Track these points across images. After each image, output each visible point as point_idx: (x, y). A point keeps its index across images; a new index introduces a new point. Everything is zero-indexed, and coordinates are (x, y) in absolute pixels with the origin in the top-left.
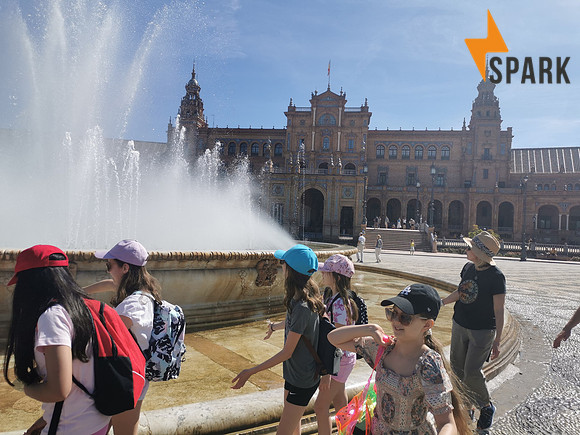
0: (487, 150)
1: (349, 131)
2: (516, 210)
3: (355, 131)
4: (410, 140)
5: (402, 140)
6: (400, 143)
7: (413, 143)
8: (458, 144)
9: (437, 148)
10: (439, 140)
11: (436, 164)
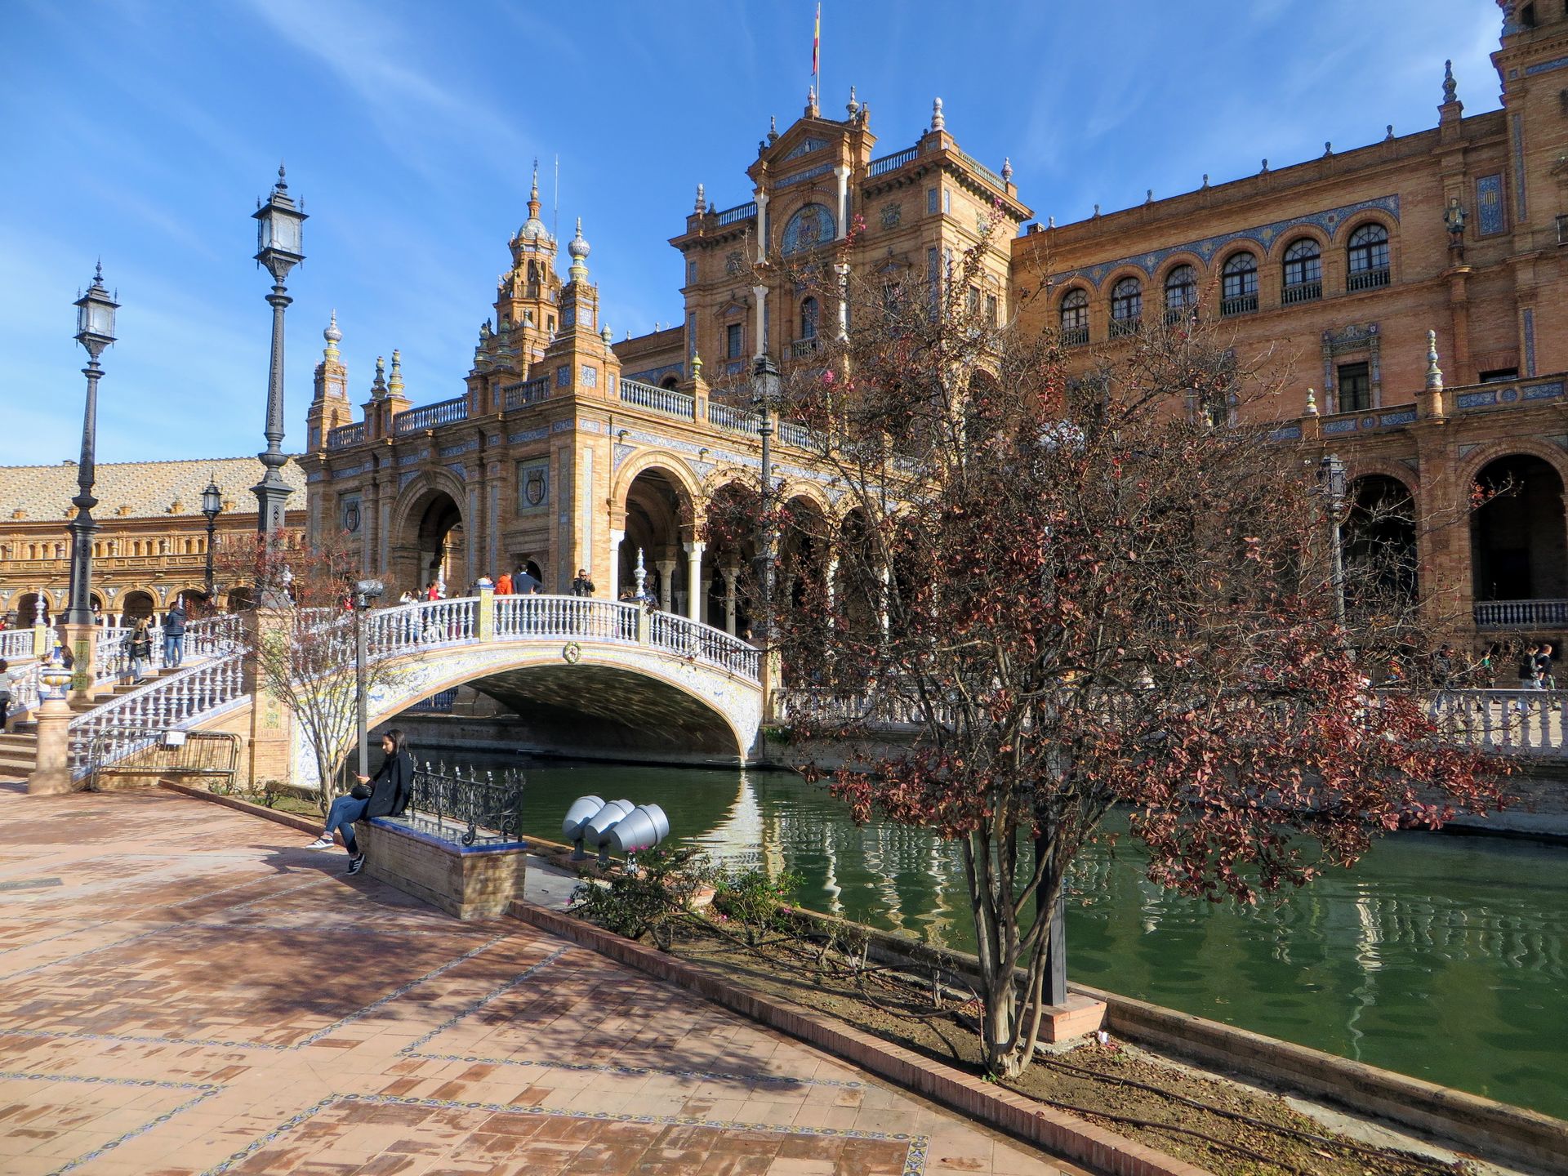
1: (879, 253)
3: (903, 245)
4: (1193, 235)
5: (1156, 244)
6: (1150, 261)
7: (1206, 248)
8: (1427, 200)
9: (1323, 238)
10: (1327, 202)
11: (1321, 320)
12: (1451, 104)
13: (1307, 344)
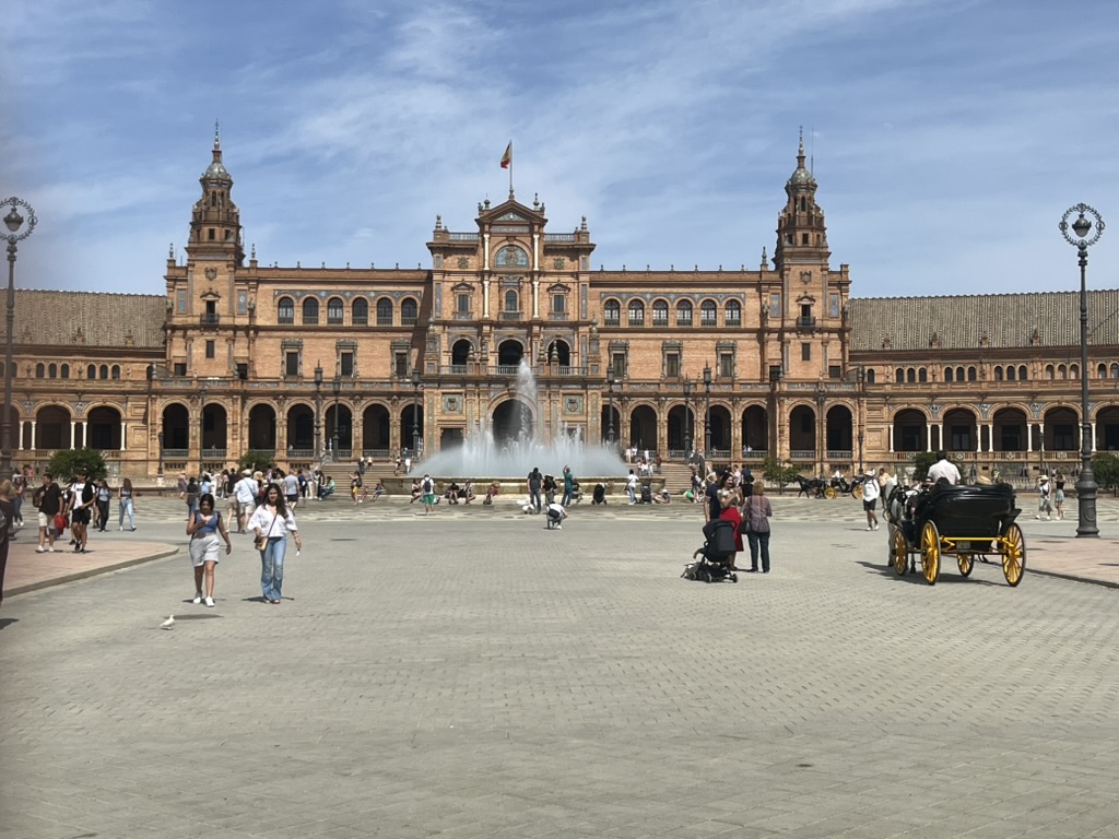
0: (806, 310)
1: (554, 279)
2: (855, 418)
3: (565, 279)
4: (667, 290)
5: (651, 290)
6: (648, 296)
7: (672, 297)
8: (755, 297)
9: (718, 304)
10: (720, 290)
11: (716, 336)
12: (764, 264)
13: (712, 344)
